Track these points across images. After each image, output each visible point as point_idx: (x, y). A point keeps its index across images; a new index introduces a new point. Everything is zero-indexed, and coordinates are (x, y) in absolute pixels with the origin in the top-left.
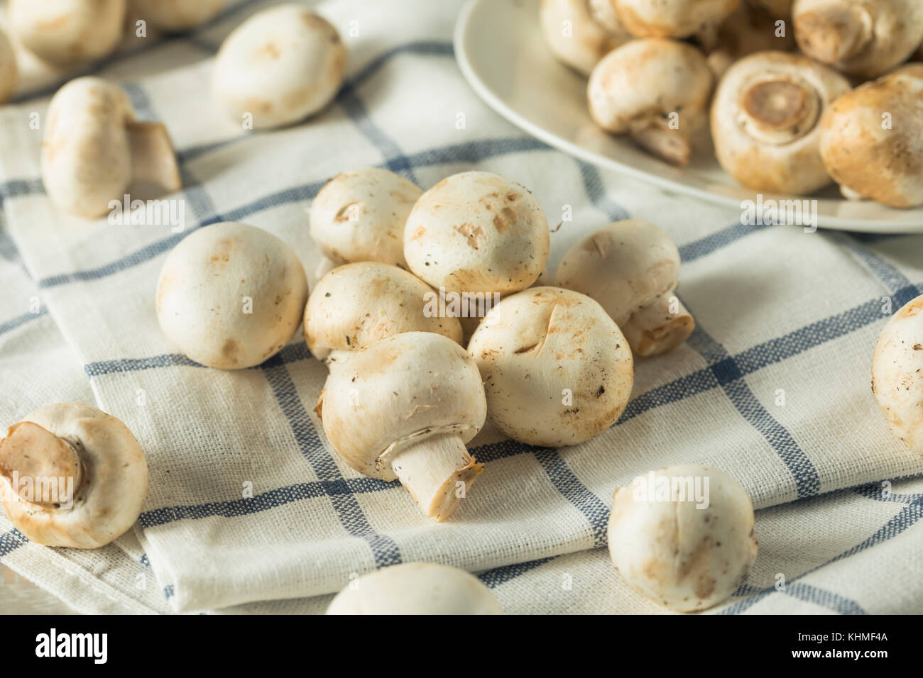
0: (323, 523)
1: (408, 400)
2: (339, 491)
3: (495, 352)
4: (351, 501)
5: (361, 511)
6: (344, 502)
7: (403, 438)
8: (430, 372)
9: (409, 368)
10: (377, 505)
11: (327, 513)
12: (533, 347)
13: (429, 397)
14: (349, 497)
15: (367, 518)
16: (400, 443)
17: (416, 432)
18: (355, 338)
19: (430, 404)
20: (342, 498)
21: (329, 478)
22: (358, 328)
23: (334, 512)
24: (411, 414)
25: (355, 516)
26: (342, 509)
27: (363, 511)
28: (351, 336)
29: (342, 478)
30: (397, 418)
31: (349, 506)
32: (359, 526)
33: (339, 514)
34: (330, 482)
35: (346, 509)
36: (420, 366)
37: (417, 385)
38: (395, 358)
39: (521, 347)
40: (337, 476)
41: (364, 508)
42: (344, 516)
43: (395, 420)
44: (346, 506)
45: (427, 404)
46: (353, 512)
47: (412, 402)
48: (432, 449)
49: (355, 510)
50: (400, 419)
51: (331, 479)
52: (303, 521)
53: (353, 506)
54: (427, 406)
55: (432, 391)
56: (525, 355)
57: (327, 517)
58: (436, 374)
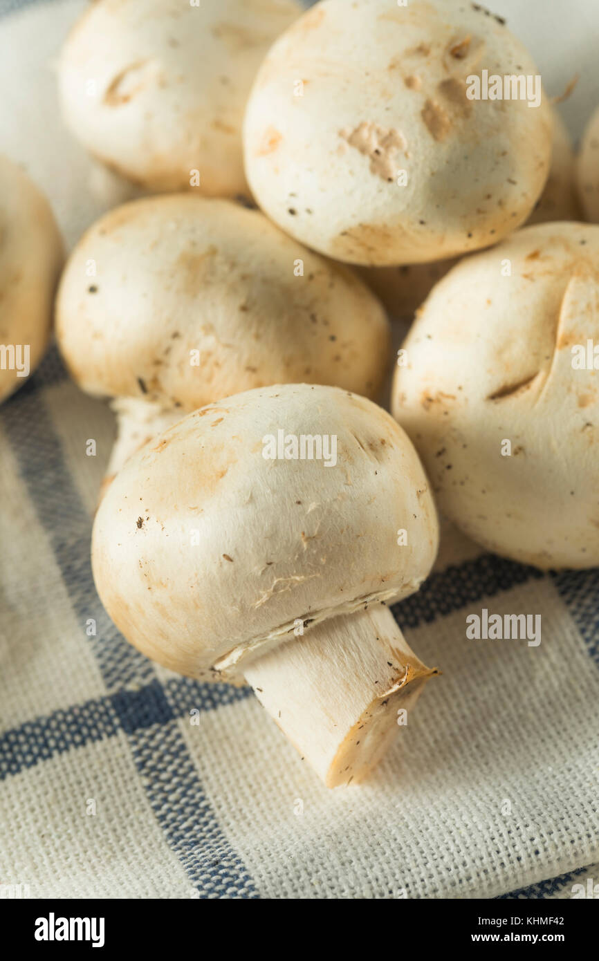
0: (112, 810)
1: (256, 569)
2: (146, 716)
3: (448, 397)
4: (173, 743)
5: (192, 768)
6: (156, 748)
7: (256, 640)
8: (299, 503)
9: (252, 499)
10: (226, 746)
11: (121, 784)
12: (527, 381)
13: (301, 556)
14: (168, 733)
15: (205, 784)
16: (251, 649)
17: (281, 626)
18: (155, 381)
19: (305, 573)
20: (152, 737)
21: (128, 681)
22: (158, 363)
23: (136, 778)
24: (265, 598)
25: (180, 784)
26: (153, 768)
27: (198, 766)
28: (147, 378)
29: (155, 681)
30: (236, 608)
31: (167, 758)
32: (188, 810)
33: (146, 782)
34: (129, 694)
35: (160, 766)
36: (274, 491)
37: (273, 536)
38: (223, 475)
39: (502, 384)
40: (145, 675)
41: (199, 757)
42: (156, 786)
43: (232, 611)
44: (161, 759)
45: (298, 574)
46: (175, 773)
47: (263, 573)
48: (321, 652)
49: (181, 765)
50: (243, 608)
51: (132, 687)
52: (70, 810)
53: (176, 755)
54: (298, 578)
55: (305, 545)
56: (511, 402)
57: (120, 794)
58: (312, 507)
